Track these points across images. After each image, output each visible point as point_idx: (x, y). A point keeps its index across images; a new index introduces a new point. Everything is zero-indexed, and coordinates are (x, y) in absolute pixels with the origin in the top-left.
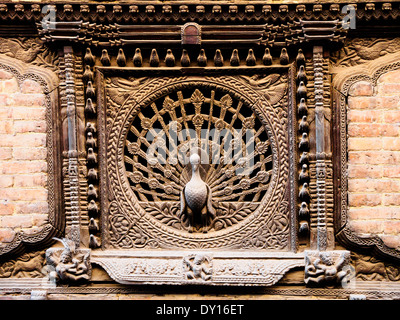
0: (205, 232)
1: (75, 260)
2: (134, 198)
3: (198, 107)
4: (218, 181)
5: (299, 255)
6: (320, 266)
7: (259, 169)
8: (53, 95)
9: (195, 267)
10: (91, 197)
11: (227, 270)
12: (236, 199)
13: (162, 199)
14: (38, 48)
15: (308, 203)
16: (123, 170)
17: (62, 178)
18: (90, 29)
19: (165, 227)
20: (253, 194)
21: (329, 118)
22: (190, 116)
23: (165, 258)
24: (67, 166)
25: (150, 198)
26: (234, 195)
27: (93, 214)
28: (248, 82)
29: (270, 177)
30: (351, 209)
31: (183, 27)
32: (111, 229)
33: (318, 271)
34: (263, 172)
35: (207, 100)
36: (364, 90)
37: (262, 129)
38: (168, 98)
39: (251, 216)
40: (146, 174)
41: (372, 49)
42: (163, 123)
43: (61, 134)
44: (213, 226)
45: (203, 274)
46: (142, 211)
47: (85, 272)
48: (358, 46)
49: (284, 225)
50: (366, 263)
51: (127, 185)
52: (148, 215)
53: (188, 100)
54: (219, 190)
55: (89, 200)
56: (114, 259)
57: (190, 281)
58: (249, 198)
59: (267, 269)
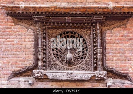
0: (71, 66)
1: (40, 73)
2: (54, 58)
3: (70, 36)
4: (74, 54)
5: (94, 72)
6: (99, 75)
7: (84, 51)
8: (35, 33)
9: (69, 75)
10: (44, 58)
11: (77, 76)
12: (79, 58)
13: (61, 58)
14: (32, 22)
15: (96, 60)
16: (52, 51)
17: (37, 53)
18: (45, 18)
19: (62, 65)
20: (83, 57)
21: (101, 39)
23: (61, 73)
24: (39, 50)
25: (58, 58)
26: (78, 57)
27: (44, 62)
28: (82, 30)
29: (87, 53)
30: (107, 61)
31: (67, 18)
32: (49, 65)
33: (99, 77)
34: (85, 52)
35: (72, 34)
36: (109, 33)
37: (85, 42)
38: (63, 34)
39: (83, 63)
40: (57, 52)
41: (111, 23)
43: (37, 42)
44: (73, 65)
45: (71, 77)
46: (56, 61)
47: (42, 76)
49: (90, 65)
50: (110, 75)
51: (53, 55)
52: (58, 62)
53: (67, 35)
54: (75, 56)
55: (43, 58)
56: (49, 73)
57: (68, 79)
58: (82, 58)
59: (87, 76)
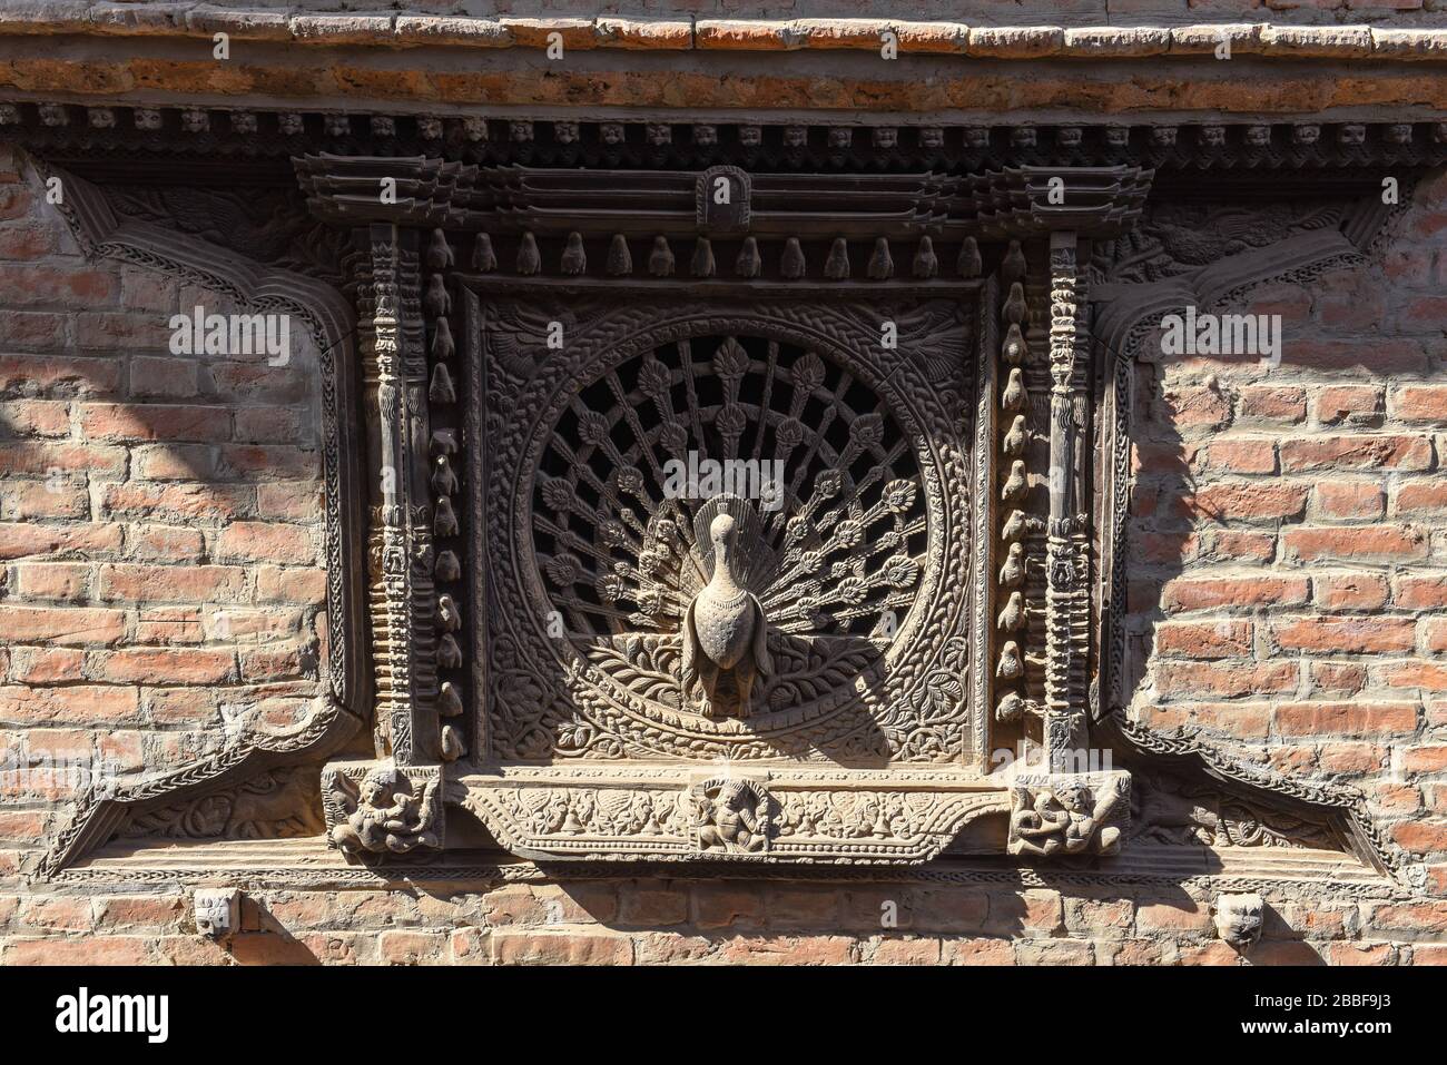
22: (711, 410)
42: (636, 426)
48: (1169, 228)
